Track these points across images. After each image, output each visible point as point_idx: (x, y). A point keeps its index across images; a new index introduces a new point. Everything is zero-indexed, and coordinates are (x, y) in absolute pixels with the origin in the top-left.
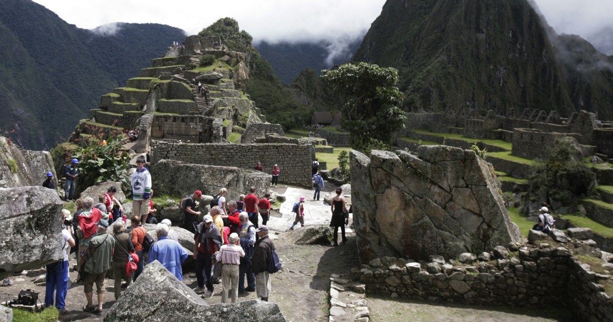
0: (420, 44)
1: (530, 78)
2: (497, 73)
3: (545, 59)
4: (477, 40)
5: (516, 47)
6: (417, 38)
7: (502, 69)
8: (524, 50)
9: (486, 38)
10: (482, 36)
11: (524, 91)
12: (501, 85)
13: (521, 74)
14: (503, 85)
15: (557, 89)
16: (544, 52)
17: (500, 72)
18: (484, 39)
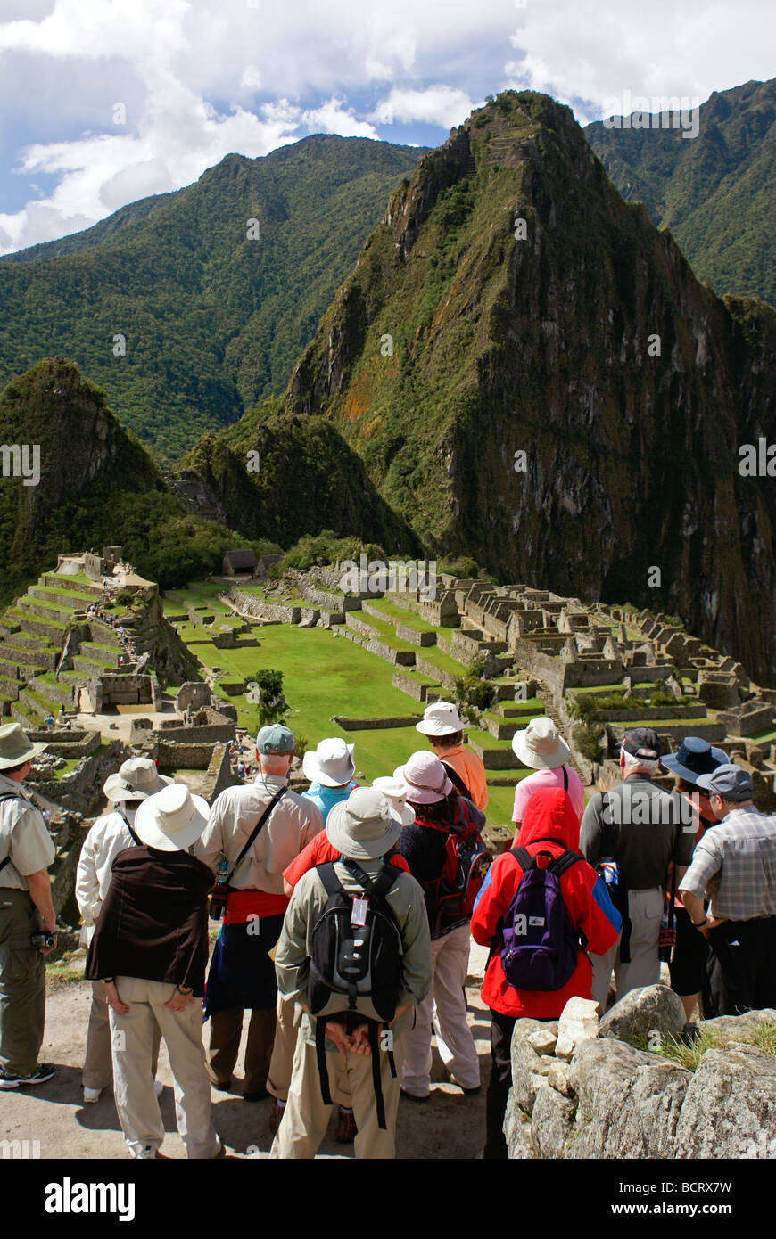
0: (432, 342)
1: (648, 405)
2: (581, 400)
3: (676, 364)
4: (542, 336)
5: (621, 342)
6: (426, 332)
7: (591, 392)
8: (637, 349)
9: (560, 331)
10: (550, 327)
11: (635, 433)
12: (590, 422)
13: (629, 398)
14: (594, 421)
15: (698, 425)
16: (674, 352)
17: (588, 395)
18: (557, 333)
